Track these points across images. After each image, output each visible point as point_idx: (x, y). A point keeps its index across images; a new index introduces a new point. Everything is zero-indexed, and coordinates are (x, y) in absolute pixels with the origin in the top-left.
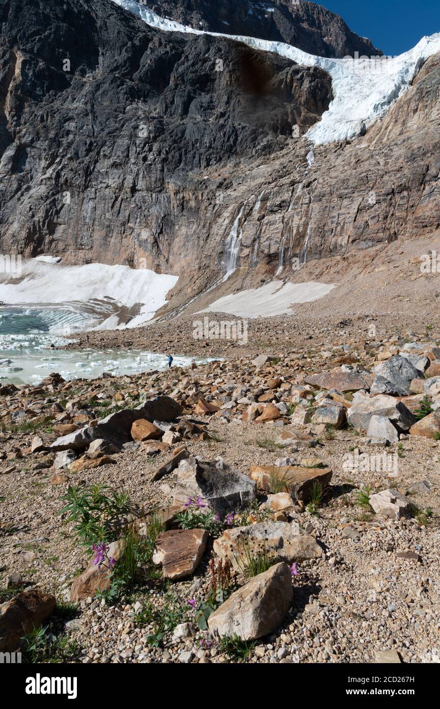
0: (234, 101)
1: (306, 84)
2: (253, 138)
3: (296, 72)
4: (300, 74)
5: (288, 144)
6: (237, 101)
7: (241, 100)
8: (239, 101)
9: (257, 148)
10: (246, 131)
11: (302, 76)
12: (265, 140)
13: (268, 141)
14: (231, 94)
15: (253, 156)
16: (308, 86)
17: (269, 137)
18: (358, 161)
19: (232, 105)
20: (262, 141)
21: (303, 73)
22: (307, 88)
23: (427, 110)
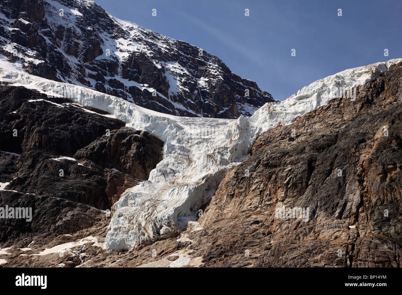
0: (40, 165)
1: (133, 150)
2: (53, 212)
3: (123, 135)
4: (128, 138)
5: (100, 220)
6: (43, 166)
7: (49, 165)
8: (46, 166)
9: (57, 224)
10: (48, 202)
11: (129, 141)
12: (70, 214)
13: (73, 215)
14: (38, 157)
15: (50, 235)
16: (134, 151)
17: (76, 211)
18: (163, 251)
19: (36, 170)
20: (66, 216)
21: (131, 137)
22: (134, 154)
23: (241, 198)
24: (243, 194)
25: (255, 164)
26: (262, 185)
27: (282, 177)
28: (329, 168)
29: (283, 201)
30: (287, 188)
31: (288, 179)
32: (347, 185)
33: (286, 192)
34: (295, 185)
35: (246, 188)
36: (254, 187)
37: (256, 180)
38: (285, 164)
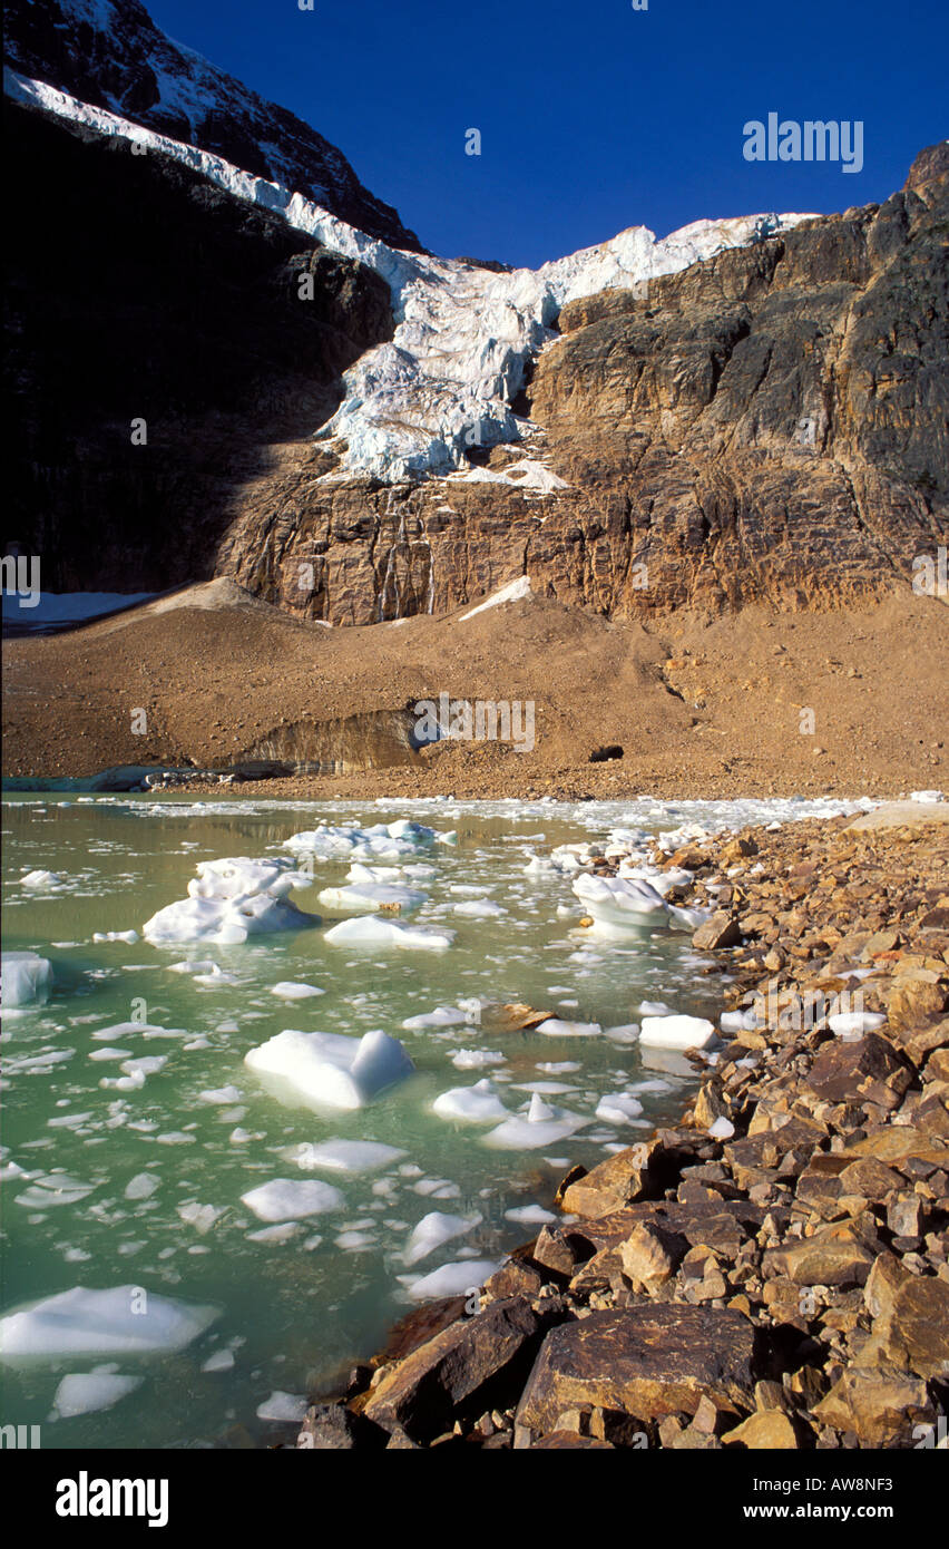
1: (347, 291)
3: (327, 263)
4: (336, 269)
11: (339, 274)
16: (350, 295)
21: (340, 268)
22: (350, 299)
23: (588, 396)
24: (592, 391)
25: (607, 345)
26: (628, 380)
27: (667, 373)
28: (762, 368)
29: (670, 409)
30: (678, 389)
31: (679, 377)
32: (806, 397)
33: (678, 395)
34: (692, 388)
35: (597, 382)
36: (612, 382)
37: (615, 372)
38: (668, 351)
